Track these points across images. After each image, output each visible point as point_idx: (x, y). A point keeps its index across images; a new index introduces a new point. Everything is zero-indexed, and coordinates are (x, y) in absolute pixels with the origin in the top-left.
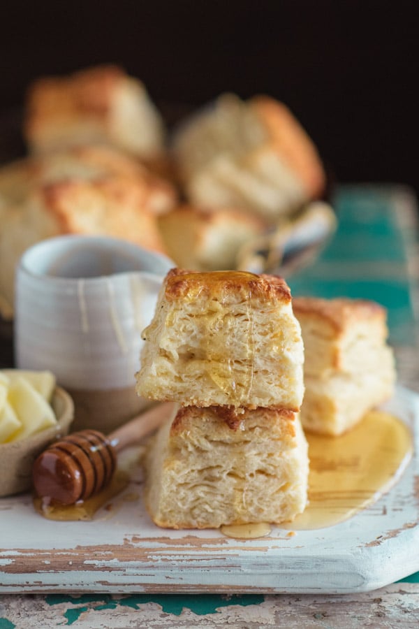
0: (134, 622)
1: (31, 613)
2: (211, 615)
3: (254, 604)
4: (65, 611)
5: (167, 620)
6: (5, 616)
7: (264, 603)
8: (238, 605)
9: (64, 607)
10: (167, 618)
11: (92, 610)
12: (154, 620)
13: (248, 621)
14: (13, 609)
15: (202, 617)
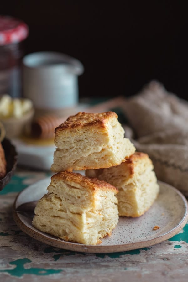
0: (84, 260)
1: (38, 256)
2: (118, 258)
3: (136, 254)
4: (53, 255)
5: (99, 260)
6: (27, 257)
7: (140, 254)
8: (129, 255)
9: (52, 254)
10: (98, 259)
11: (65, 256)
12: (93, 260)
13: (135, 261)
14: (30, 254)
15: (114, 259)
